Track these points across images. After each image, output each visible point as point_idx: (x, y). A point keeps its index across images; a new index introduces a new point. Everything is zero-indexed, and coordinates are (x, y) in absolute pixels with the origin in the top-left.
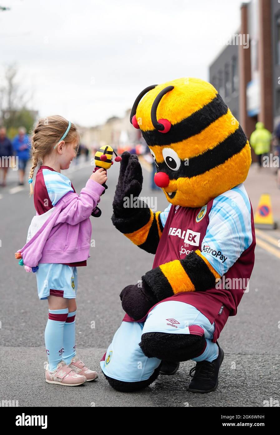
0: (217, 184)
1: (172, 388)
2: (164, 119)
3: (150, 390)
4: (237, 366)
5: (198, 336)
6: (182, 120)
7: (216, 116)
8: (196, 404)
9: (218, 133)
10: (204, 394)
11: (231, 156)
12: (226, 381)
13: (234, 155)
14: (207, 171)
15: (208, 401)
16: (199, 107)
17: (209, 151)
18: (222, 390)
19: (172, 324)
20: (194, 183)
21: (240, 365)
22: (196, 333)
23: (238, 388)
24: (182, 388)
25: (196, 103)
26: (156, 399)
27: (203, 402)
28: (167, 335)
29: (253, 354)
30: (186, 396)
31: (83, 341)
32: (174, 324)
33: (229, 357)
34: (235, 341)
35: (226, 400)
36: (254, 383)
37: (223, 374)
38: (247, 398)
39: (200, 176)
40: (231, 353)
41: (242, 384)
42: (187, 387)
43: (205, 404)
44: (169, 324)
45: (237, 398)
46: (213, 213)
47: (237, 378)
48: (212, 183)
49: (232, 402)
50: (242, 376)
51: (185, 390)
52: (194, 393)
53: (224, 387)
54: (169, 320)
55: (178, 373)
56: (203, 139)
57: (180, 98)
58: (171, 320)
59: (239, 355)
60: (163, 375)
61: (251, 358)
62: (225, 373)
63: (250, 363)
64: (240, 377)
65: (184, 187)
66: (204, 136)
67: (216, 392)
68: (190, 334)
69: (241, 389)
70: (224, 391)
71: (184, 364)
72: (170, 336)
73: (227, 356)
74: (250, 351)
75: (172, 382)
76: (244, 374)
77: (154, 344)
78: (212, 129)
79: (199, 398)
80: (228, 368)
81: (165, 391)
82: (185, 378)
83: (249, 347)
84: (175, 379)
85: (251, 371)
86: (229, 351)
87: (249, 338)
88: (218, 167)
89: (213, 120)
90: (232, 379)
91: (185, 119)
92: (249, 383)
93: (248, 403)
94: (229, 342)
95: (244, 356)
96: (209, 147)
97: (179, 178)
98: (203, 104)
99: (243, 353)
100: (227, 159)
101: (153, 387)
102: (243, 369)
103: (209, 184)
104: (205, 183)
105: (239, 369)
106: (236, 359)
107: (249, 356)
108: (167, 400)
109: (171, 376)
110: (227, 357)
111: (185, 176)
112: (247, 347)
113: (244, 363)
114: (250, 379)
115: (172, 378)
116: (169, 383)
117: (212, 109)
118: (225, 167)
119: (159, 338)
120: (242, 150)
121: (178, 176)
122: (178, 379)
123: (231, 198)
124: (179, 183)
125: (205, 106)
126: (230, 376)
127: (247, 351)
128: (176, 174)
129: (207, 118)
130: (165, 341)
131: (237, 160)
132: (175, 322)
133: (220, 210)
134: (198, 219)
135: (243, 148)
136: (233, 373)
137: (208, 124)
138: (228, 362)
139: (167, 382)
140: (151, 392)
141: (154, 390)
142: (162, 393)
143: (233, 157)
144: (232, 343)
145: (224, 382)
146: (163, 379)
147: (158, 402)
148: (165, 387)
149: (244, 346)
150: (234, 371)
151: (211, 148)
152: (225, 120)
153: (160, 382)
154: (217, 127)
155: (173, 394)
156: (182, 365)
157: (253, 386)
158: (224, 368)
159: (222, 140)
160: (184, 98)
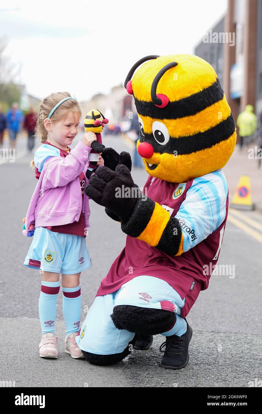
0: (200, 166)
1: (145, 363)
2: (164, 94)
3: (123, 364)
4: (210, 343)
5: (168, 311)
6: (181, 99)
7: (213, 100)
8: (167, 380)
9: (212, 118)
10: (176, 370)
11: (218, 142)
12: (198, 358)
13: (222, 141)
14: (193, 152)
15: (180, 377)
16: (200, 89)
17: (200, 134)
18: (194, 367)
19: (144, 298)
20: (178, 161)
21: (213, 343)
22: (167, 308)
23: (210, 365)
24: (155, 363)
25: (198, 85)
26: (129, 373)
27: (175, 378)
28: (138, 309)
29: (226, 332)
30: (158, 372)
31: (59, 313)
32: (146, 299)
33: (203, 335)
34: (209, 319)
35: (197, 377)
36: (226, 362)
37: (196, 351)
38: (218, 376)
39: (185, 156)
40: (205, 330)
41: (214, 361)
42: (159, 362)
43: (177, 380)
44: (141, 298)
45: (208, 376)
46: (191, 192)
47: (209, 355)
48: (196, 165)
49: (203, 379)
50: (214, 353)
51: (158, 365)
52: (166, 368)
53: (196, 364)
54: (142, 294)
55: (151, 349)
56: (197, 121)
57: (183, 77)
58: (144, 294)
59: (212, 333)
60: (137, 349)
61: (224, 337)
62: (198, 350)
63: (223, 341)
64: (212, 354)
65: (167, 163)
66: (199, 119)
67: (188, 368)
68: (162, 310)
69: (212, 367)
70: (196, 368)
71: (158, 340)
72: (141, 309)
73: (200, 333)
74: (223, 330)
75: (145, 357)
76: (216, 352)
77: (126, 317)
78: (207, 113)
79: (171, 373)
80: (201, 345)
81: (138, 366)
82: (158, 354)
83: (222, 325)
84: (147, 354)
85: (223, 349)
86: (202, 328)
87: (223, 317)
88: (205, 150)
89: (209, 104)
90: (204, 357)
91: (183, 99)
92: (221, 361)
93: (219, 381)
94: (203, 320)
95: (218, 334)
96: (200, 129)
97: (164, 153)
98: (204, 87)
99: (217, 331)
100: (214, 144)
101: (126, 362)
102: (216, 347)
103: (193, 165)
104: (189, 163)
105: (212, 347)
106: (209, 336)
107: (222, 335)
108: (140, 375)
109: (145, 351)
110: (201, 335)
111: (171, 153)
112: (220, 325)
113: (217, 341)
114: (222, 357)
115: (145, 354)
116: (142, 358)
117: (211, 93)
118: (211, 152)
119: (131, 311)
120: (230, 137)
121: (164, 151)
122: (151, 354)
123: (212, 181)
124: (164, 159)
125: (204, 89)
126: (202, 353)
127: (220, 329)
128: (162, 149)
129: (205, 101)
130: (137, 315)
131: (224, 146)
132: (147, 296)
133: (199, 190)
134: (175, 196)
135: (231, 136)
136: (206, 351)
137: (204, 108)
138: (201, 339)
139: (140, 357)
140: (124, 367)
141: (127, 364)
142: (134, 367)
143: (221, 143)
144: (206, 321)
145: (196, 359)
146: (136, 354)
147: (130, 376)
148: (138, 361)
149: (217, 324)
150: (206, 349)
151: (202, 131)
152: (220, 106)
153: (133, 357)
154: (212, 112)
155: (145, 369)
156: (156, 341)
157: (225, 364)
158: (197, 345)
159: (214, 125)
160: (187, 78)
